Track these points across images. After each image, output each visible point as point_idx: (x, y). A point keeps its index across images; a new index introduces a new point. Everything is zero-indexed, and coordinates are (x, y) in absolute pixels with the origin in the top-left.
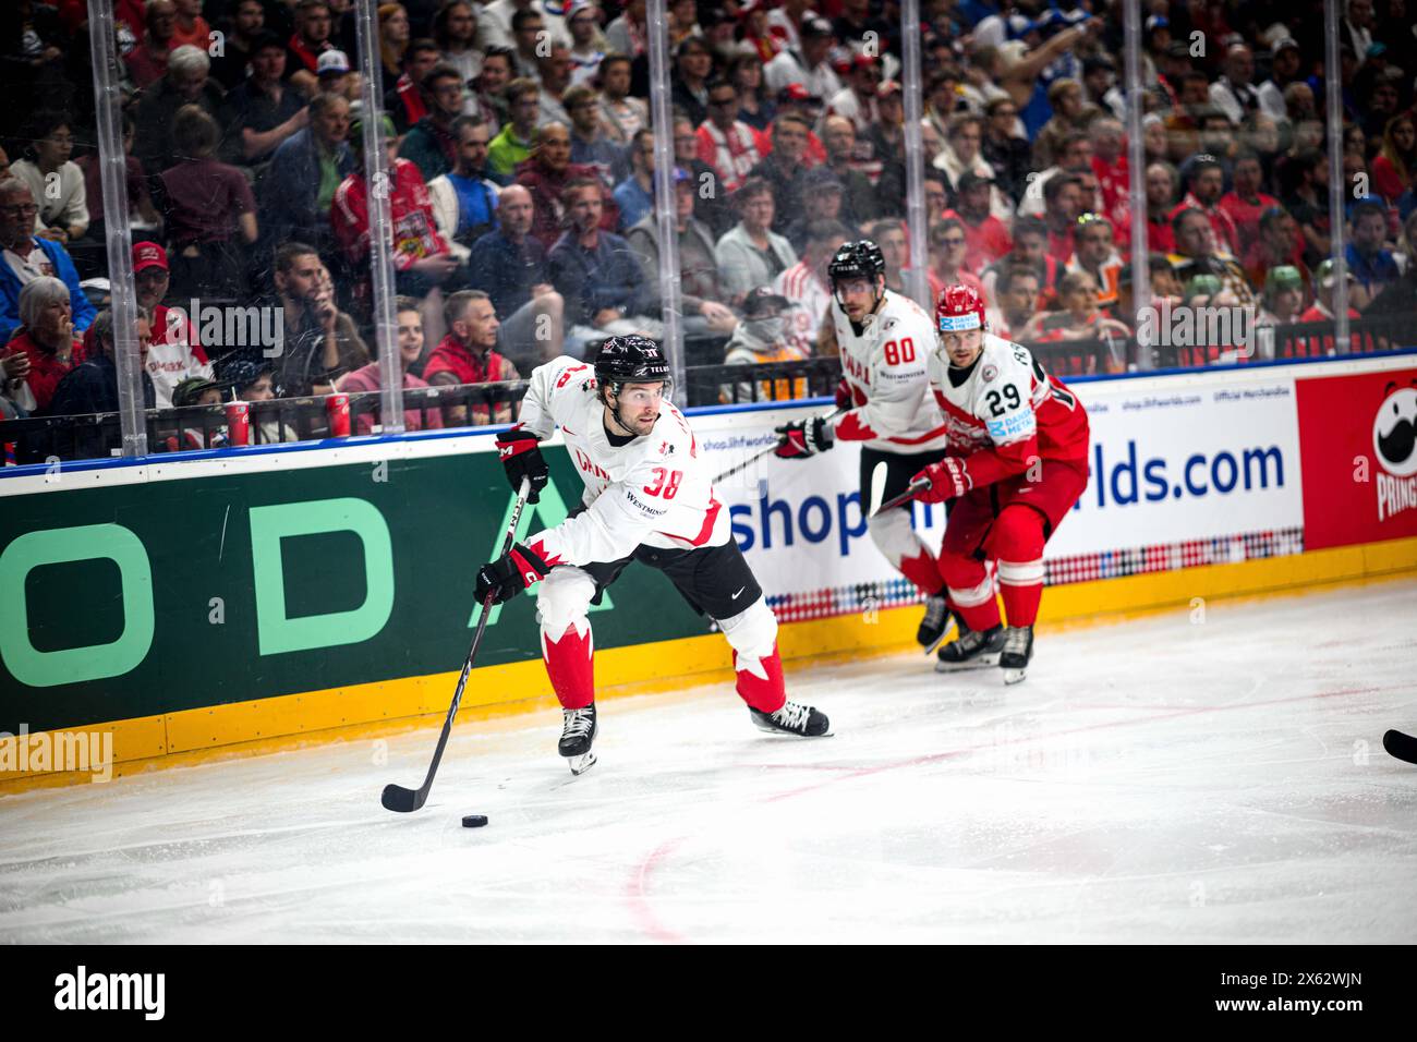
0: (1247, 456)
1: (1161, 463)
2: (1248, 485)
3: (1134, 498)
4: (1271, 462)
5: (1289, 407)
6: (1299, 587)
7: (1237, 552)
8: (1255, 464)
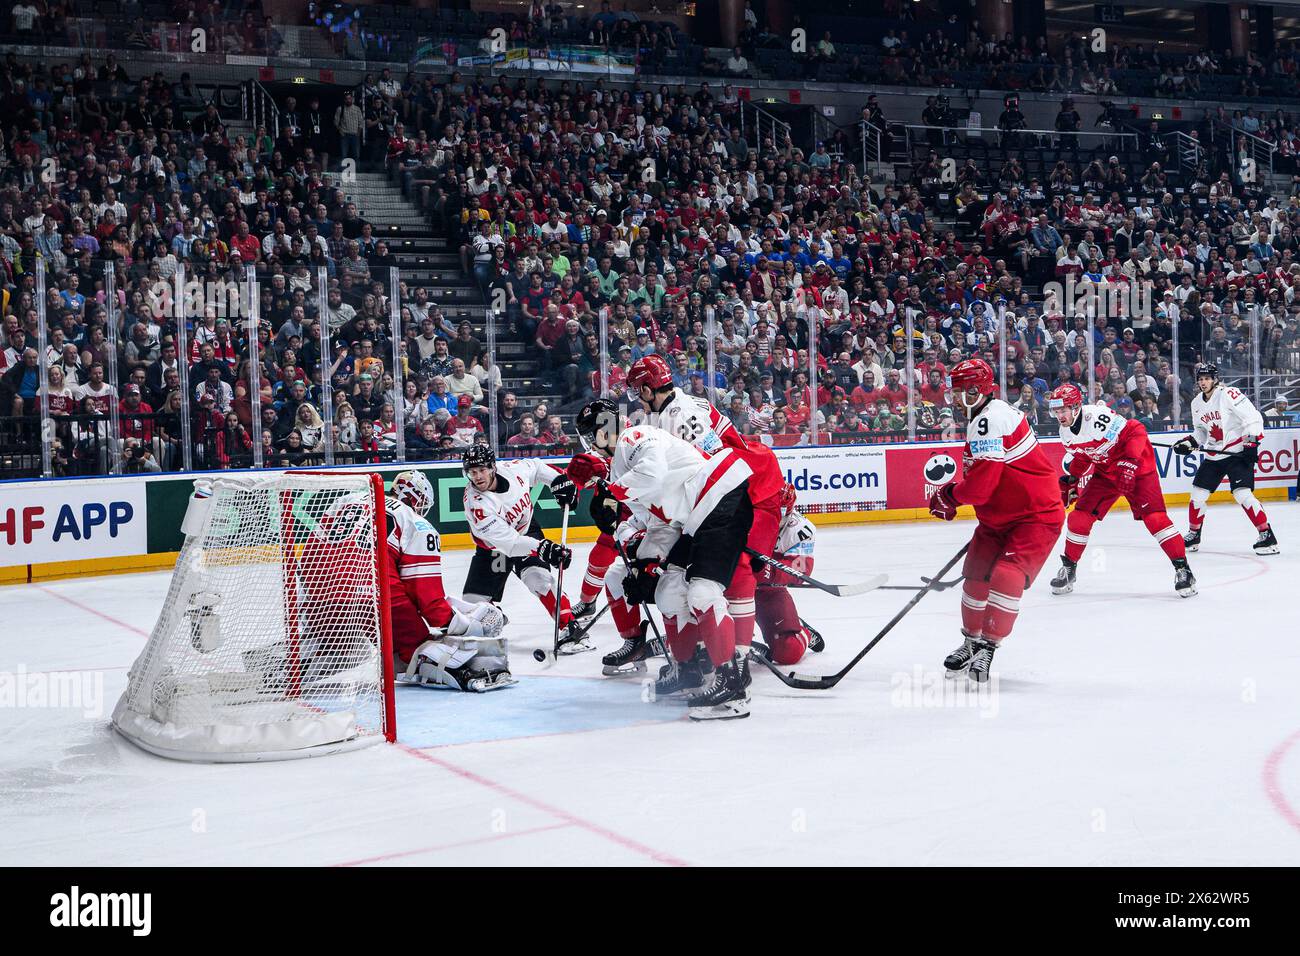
0: (860, 476)
1: (820, 477)
2: (860, 486)
3: (805, 488)
4: (872, 479)
5: (882, 460)
6: (884, 521)
7: (854, 508)
8: (864, 479)
